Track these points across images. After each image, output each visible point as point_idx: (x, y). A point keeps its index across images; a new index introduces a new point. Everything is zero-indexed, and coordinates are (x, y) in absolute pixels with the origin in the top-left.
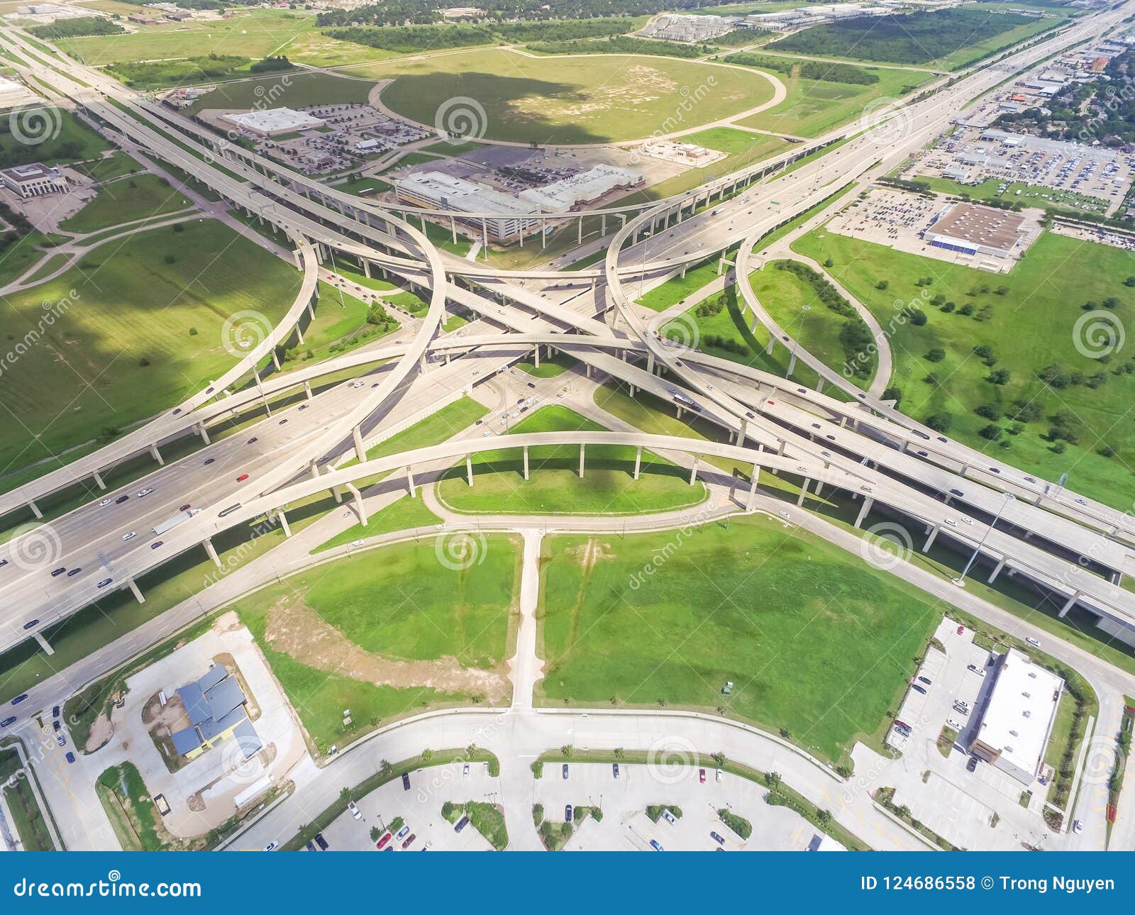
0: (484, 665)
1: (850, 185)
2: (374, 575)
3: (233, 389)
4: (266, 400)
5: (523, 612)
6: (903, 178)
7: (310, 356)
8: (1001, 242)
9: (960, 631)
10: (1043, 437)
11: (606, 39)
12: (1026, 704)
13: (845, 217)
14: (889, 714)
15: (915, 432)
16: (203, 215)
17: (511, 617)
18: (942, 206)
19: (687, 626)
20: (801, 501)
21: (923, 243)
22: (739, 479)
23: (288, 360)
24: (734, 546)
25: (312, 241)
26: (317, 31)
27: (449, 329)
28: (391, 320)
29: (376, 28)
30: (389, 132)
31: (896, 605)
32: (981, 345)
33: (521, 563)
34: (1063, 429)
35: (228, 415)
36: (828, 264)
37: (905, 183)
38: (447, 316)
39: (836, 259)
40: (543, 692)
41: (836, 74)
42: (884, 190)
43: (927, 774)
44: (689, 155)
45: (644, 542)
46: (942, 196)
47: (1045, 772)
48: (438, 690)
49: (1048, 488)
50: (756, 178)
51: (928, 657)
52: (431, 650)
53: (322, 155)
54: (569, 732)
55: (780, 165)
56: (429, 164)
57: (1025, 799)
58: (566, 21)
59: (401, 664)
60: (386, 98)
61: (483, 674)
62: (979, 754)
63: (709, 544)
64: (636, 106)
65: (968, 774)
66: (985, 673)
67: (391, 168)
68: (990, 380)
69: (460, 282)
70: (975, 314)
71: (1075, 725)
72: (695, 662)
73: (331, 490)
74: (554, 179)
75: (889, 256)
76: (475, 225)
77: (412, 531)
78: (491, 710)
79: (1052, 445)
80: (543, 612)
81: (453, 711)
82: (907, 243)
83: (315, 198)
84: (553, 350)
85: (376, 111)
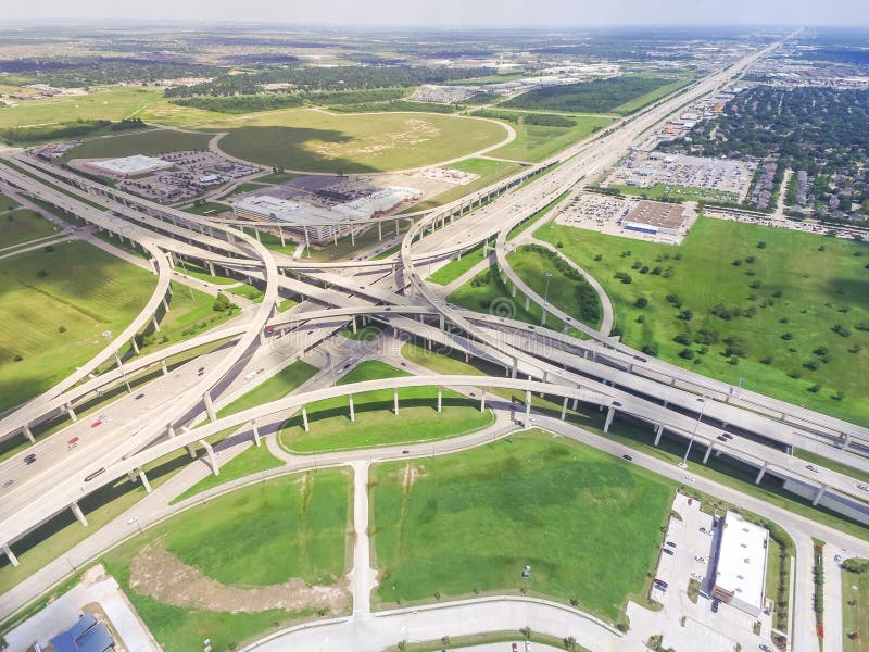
0: (327, 582)
1: (567, 192)
2: (228, 516)
3: (96, 372)
4: (126, 379)
5: (357, 531)
6: (601, 186)
7: (165, 340)
8: (673, 224)
9: (690, 502)
10: (722, 354)
11: (387, 102)
12: (745, 553)
13: (567, 214)
14: (649, 575)
15: (636, 357)
16: (71, 238)
17: (347, 537)
18: (629, 202)
19: (490, 524)
20: (563, 416)
21: (621, 229)
22: (516, 404)
23: (146, 345)
24: (519, 456)
25: (165, 251)
26: (166, 101)
27: (281, 310)
28: (234, 307)
29: (213, 98)
30: (225, 169)
31: (642, 488)
32: (670, 294)
33: (353, 490)
34: (734, 348)
35: (93, 395)
36: (560, 246)
37: (603, 189)
38: (280, 300)
39: (565, 242)
40: (379, 598)
41: (547, 121)
42: (590, 195)
43: (684, 619)
44: (454, 177)
45: (450, 461)
46: (629, 197)
47: (768, 605)
48: (288, 610)
49: (732, 390)
50: (502, 190)
51: (670, 526)
52: (279, 575)
53: (172, 188)
54: (403, 629)
55: (519, 181)
56: (258, 191)
57: (757, 628)
58: (357, 91)
59: (254, 592)
60: (222, 145)
61: (327, 589)
62: (719, 598)
63: (500, 456)
64: (413, 146)
65: (713, 615)
66: (712, 533)
67: (229, 195)
68: (680, 318)
69: (290, 274)
70: (663, 273)
71: (782, 565)
72: (499, 553)
73: (186, 448)
74: (357, 197)
75: (600, 238)
76: (299, 232)
77: (260, 475)
78: (335, 620)
79: (729, 359)
80: (373, 530)
81: (302, 626)
82: (611, 229)
83: (167, 219)
84: (367, 318)
85: (216, 154)
